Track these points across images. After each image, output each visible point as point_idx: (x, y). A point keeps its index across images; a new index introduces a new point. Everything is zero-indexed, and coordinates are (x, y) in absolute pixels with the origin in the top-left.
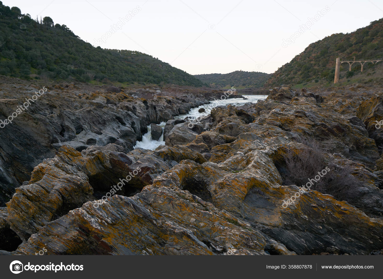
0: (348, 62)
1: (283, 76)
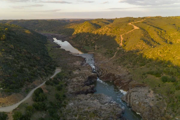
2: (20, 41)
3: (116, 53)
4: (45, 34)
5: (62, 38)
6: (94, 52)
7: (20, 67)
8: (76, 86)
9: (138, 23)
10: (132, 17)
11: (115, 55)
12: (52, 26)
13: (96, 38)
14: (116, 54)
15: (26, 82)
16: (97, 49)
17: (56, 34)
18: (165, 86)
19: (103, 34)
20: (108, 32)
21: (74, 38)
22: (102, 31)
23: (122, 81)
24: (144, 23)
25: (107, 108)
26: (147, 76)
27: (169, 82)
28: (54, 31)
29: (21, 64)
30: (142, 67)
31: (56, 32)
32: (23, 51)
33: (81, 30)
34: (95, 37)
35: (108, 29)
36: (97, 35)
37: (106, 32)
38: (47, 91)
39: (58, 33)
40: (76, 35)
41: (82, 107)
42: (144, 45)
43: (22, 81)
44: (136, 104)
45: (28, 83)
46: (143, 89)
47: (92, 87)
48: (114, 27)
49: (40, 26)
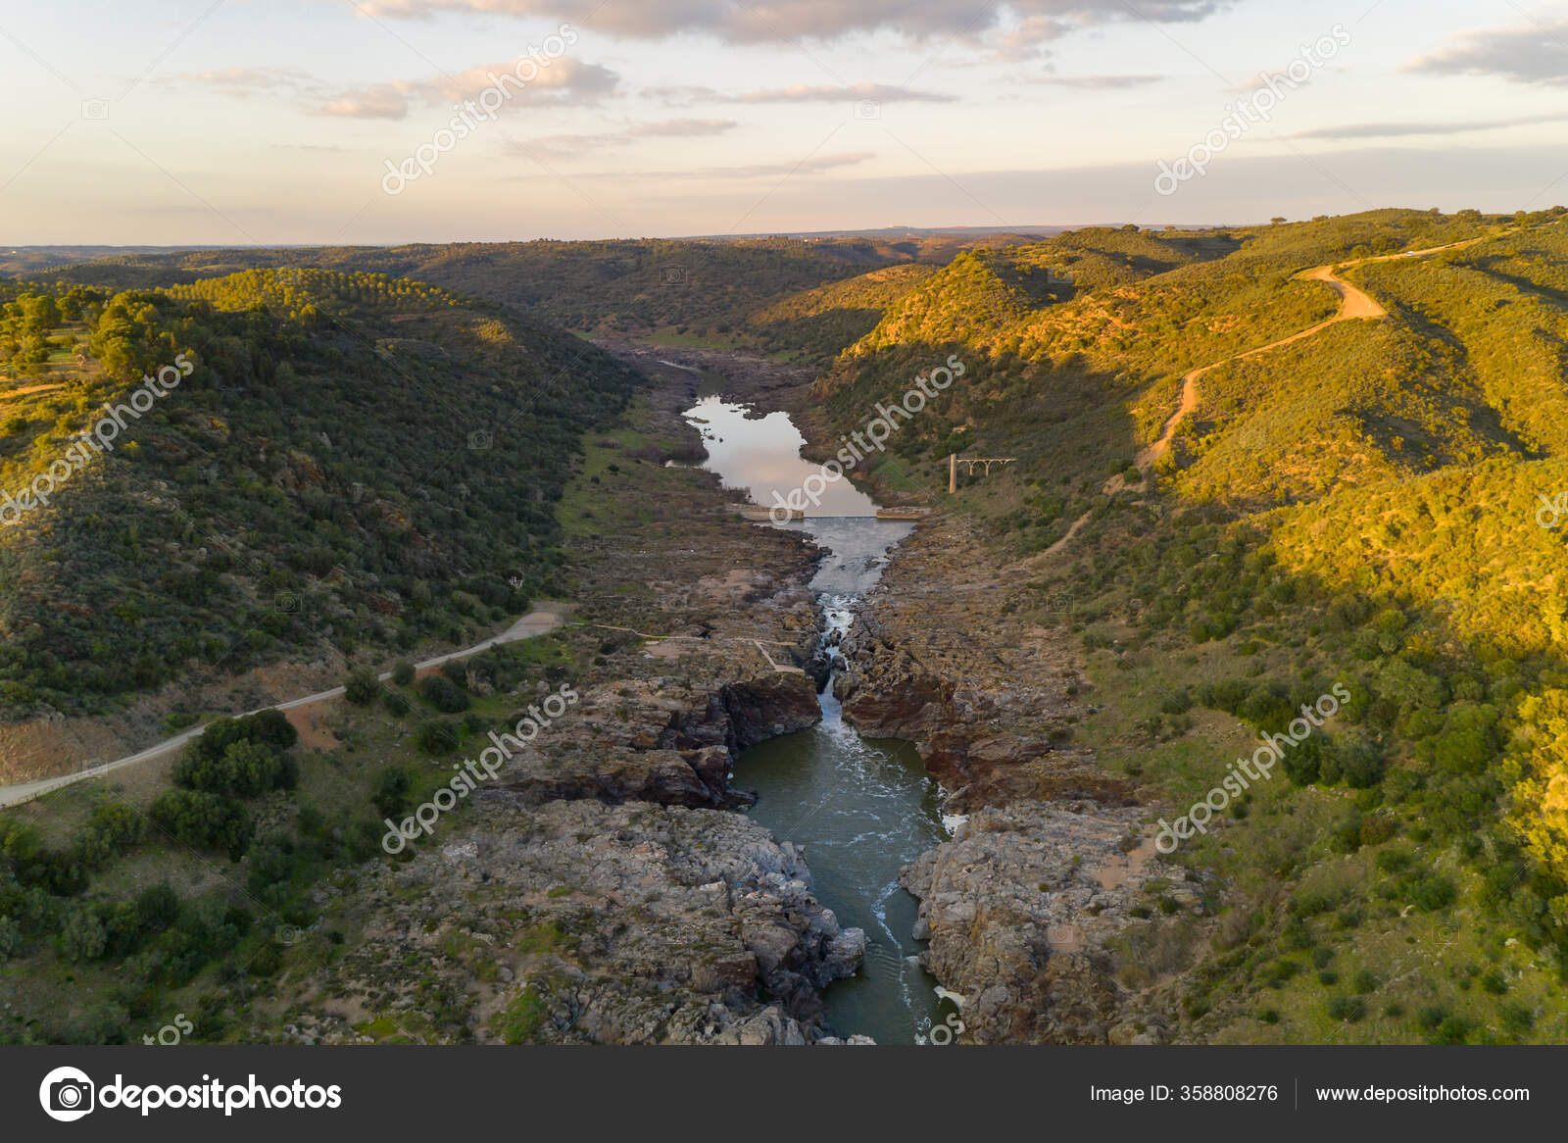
2: (368, 398)
3: (1083, 520)
4: (658, 354)
5: (766, 389)
6: (927, 511)
7: (199, 565)
8: (582, 739)
9: (1402, 263)
10: (1427, 208)
11: (1069, 535)
12: (730, 288)
13: (995, 396)
14: (1079, 531)
15: (194, 662)
16: (959, 487)
17: (742, 359)
18: (1291, 812)
19: (1059, 355)
20: (1103, 340)
21: (842, 387)
22: (1053, 334)
23: (979, 744)
24: (1461, 265)
25: (691, 910)
26: (1189, 726)
27: (1329, 784)
28: (732, 336)
29: (211, 547)
30: (1202, 647)
31: (745, 336)
32: (292, 464)
33: (902, 323)
34: (983, 384)
35: (1102, 314)
36: (999, 370)
37: (1085, 343)
38: (330, 744)
39: (754, 350)
40: (863, 362)
41: (511, 880)
42: (1359, 468)
43: (159, 652)
44: (951, 919)
45: (207, 670)
46: (1092, 821)
47: (703, 761)
48: (1160, 304)
49: (641, 290)
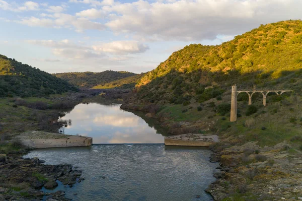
0: (246, 92)
1: (152, 89)
4: (93, 90)
